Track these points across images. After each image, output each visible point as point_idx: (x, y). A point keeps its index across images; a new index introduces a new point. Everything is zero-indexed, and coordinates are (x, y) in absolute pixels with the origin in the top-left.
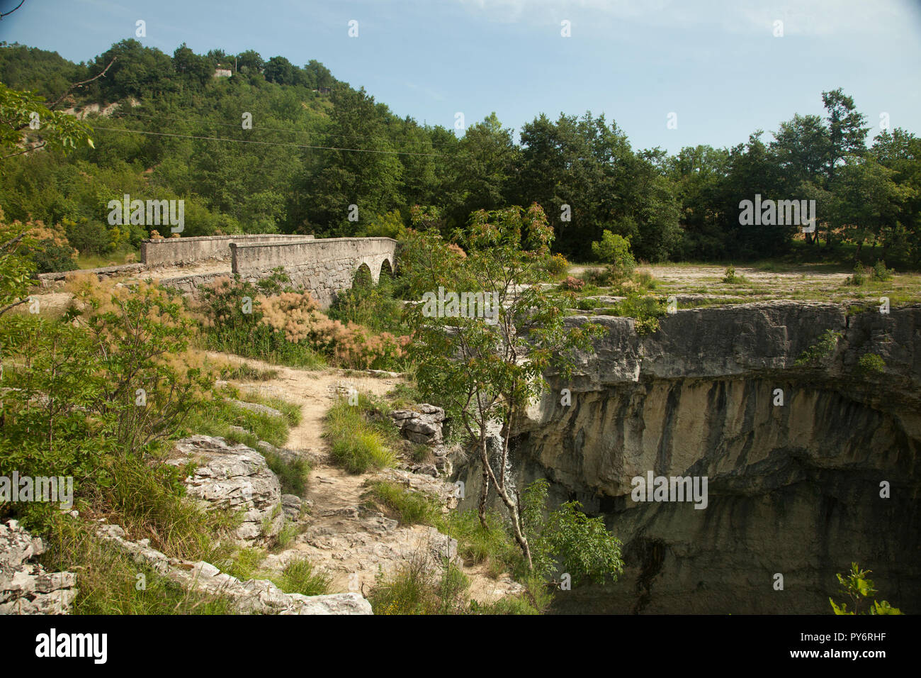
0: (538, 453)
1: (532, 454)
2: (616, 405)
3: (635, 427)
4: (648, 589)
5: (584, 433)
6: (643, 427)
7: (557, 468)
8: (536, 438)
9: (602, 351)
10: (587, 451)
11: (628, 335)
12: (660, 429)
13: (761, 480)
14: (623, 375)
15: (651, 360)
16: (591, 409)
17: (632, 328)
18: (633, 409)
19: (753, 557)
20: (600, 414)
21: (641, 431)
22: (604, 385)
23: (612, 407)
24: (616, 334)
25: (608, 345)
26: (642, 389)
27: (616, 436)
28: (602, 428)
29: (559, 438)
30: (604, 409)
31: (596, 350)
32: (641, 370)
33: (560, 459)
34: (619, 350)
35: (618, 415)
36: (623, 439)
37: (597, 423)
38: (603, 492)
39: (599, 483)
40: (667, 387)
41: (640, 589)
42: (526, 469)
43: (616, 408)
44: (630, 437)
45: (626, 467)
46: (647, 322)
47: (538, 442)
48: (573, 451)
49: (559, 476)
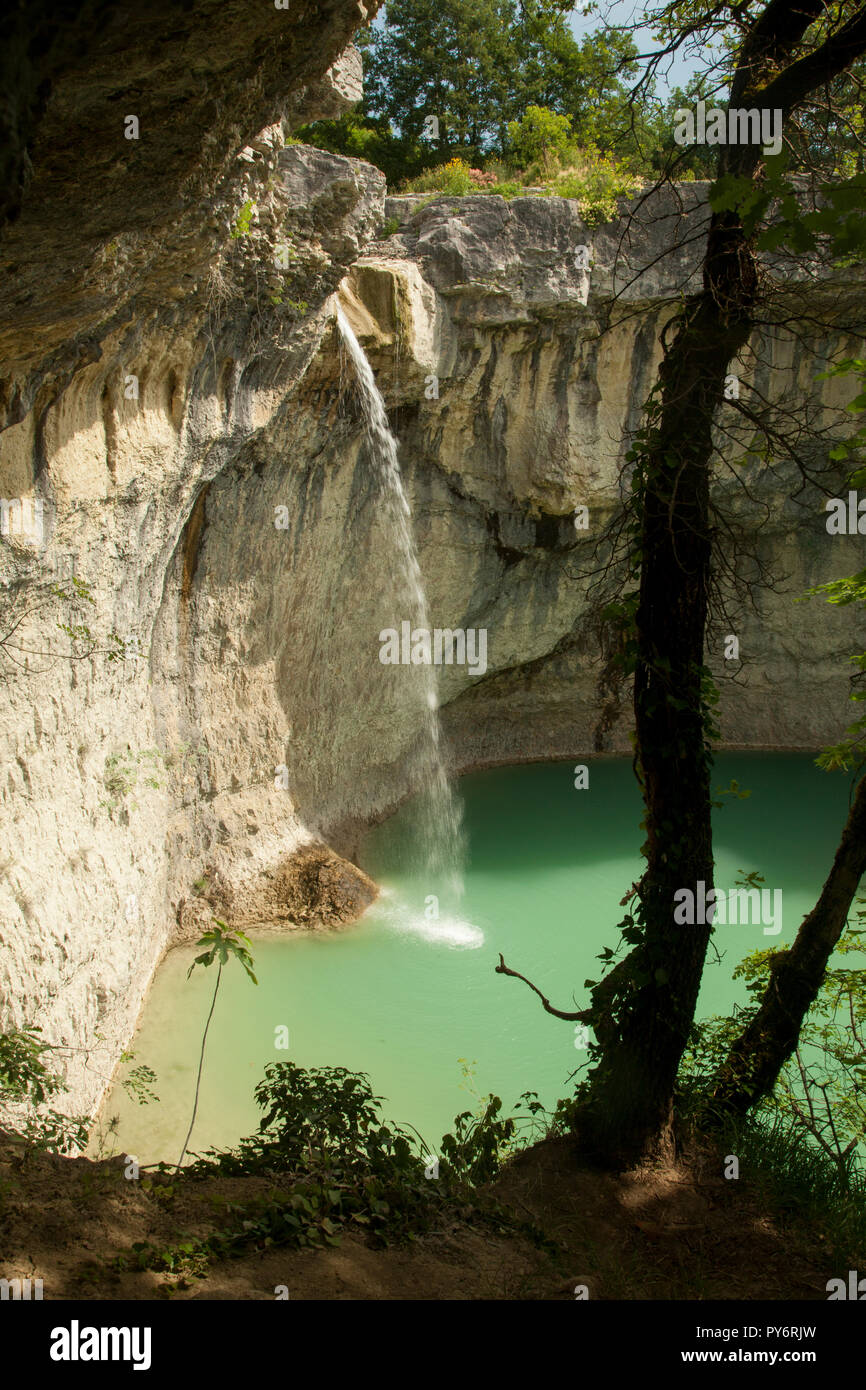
0: (435, 446)
1: (426, 448)
2: (553, 358)
3: (585, 396)
4: (616, 693)
5: (505, 407)
6: (598, 398)
7: (466, 473)
8: (430, 414)
9: (529, 252)
10: (513, 439)
11: (568, 224)
12: (625, 400)
13: (782, 501)
14: (563, 292)
15: (606, 270)
16: (514, 367)
17: (575, 212)
18: (581, 366)
19: (772, 638)
20: (529, 373)
21: (595, 404)
22: (533, 313)
23: (548, 361)
24: (550, 222)
25: (538, 241)
26: (593, 327)
27: (556, 412)
28: (533, 398)
29: (466, 415)
30: (535, 366)
31: (519, 249)
32: (592, 287)
33: (470, 456)
34: (555, 249)
35: (558, 376)
36: (567, 415)
37: (525, 390)
38: (540, 508)
39: (532, 492)
40: (631, 326)
41: (603, 694)
42: (417, 476)
43: (555, 361)
44: (578, 414)
45: (573, 460)
46: (597, 204)
47: (434, 423)
48: (489, 440)
49: (469, 486)
